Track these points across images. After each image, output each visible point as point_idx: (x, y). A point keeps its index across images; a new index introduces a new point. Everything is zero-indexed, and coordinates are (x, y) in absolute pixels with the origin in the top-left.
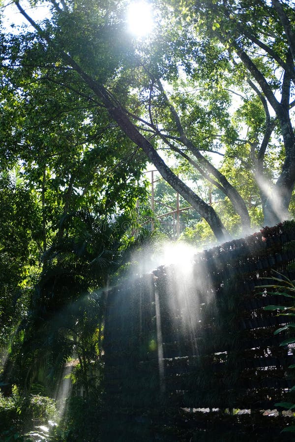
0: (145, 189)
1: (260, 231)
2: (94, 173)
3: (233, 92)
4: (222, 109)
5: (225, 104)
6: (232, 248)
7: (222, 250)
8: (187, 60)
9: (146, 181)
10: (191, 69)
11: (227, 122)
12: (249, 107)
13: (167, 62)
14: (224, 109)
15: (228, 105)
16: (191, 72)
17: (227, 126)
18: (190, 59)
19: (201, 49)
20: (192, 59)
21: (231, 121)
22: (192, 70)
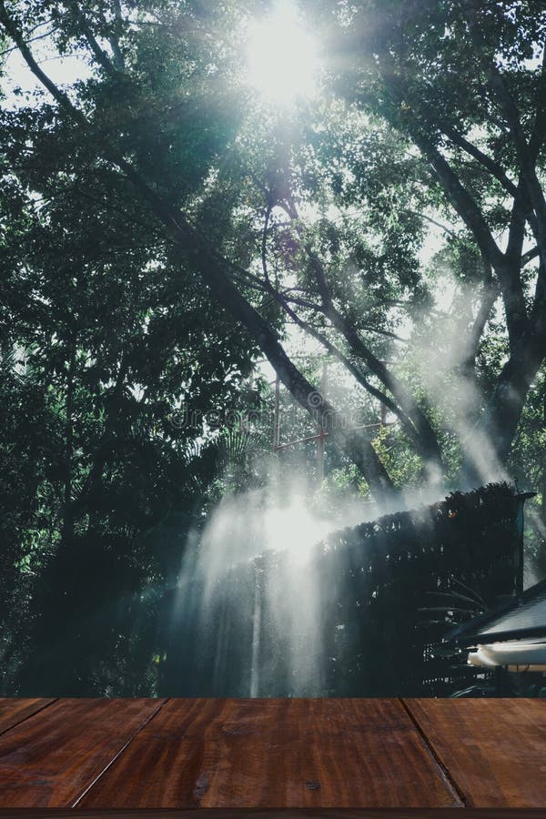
0: (257, 393)
1: (444, 500)
2: (166, 360)
3: (431, 220)
4: (407, 252)
5: (411, 243)
6: (397, 526)
7: (377, 529)
8: (334, 166)
9: (260, 378)
10: (342, 184)
11: (416, 278)
12: (456, 251)
13: (298, 169)
14: (410, 253)
15: (416, 246)
16: (342, 190)
17: (415, 283)
18: (341, 165)
19: (362, 149)
20: (344, 165)
21: (423, 275)
22: (343, 187)
